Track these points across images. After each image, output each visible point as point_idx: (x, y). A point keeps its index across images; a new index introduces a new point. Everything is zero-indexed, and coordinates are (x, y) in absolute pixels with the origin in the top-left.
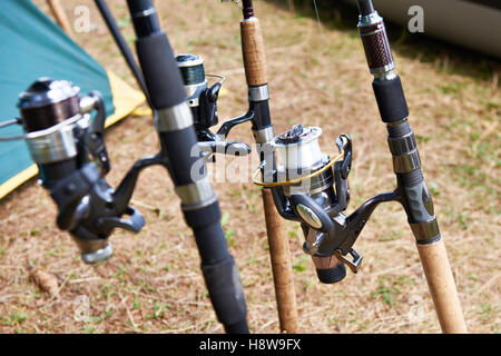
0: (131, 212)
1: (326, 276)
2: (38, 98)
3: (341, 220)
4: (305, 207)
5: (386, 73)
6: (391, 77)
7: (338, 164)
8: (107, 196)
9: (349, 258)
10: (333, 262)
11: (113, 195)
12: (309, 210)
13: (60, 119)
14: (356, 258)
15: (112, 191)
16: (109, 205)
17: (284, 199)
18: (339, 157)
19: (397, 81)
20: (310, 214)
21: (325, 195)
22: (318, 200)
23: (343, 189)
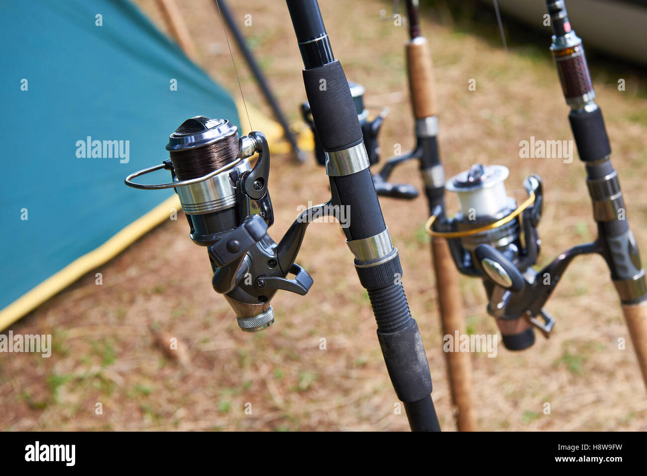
0: (296, 270)
1: (513, 343)
2: (192, 139)
3: (530, 277)
4: (491, 262)
5: (585, 104)
6: (590, 108)
7: (528, 211)
8: (269, 252)
9: (538, 321)
10: (520, 326)
11: (276, 250)
12: (497, 265)
13: (217, 164)
14: (547, 321)
15: (274, 246)
16: (272, 262)
17: (462, 252)
18: (530, 202)
19: (598, 113)
20: (497, 270)
21: (514, 248)
22: (507, 254)
23: (532, 240)
